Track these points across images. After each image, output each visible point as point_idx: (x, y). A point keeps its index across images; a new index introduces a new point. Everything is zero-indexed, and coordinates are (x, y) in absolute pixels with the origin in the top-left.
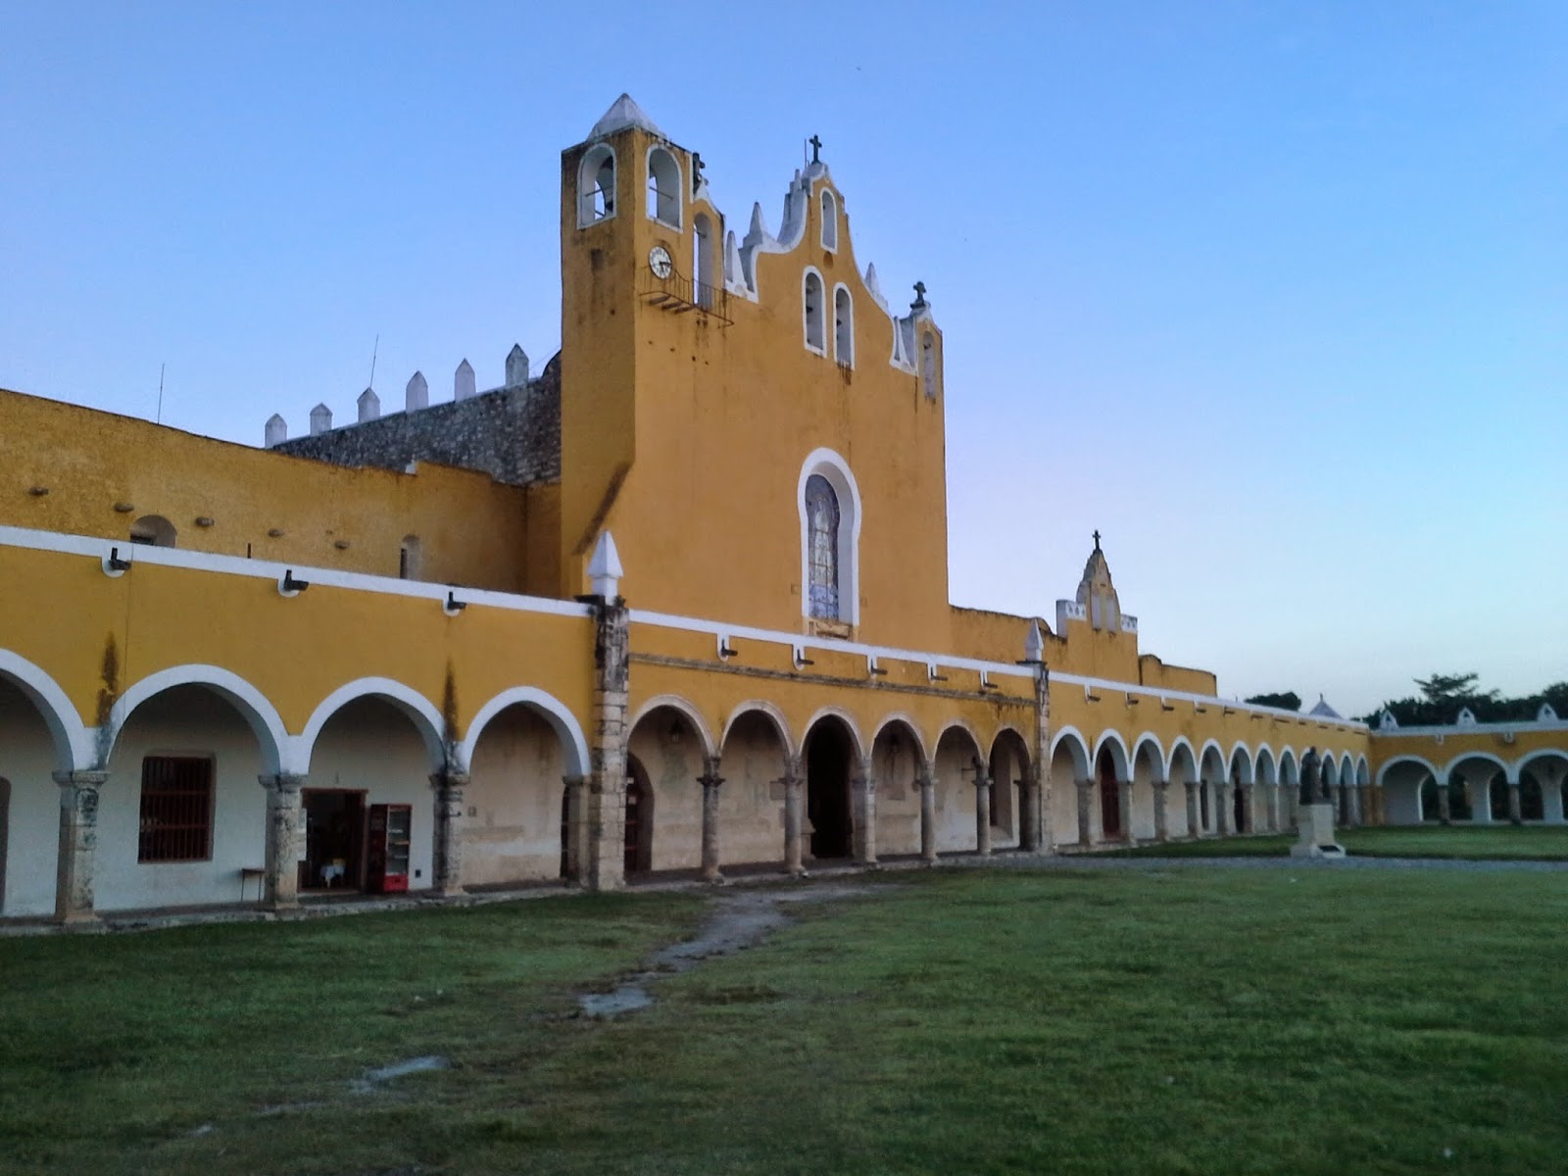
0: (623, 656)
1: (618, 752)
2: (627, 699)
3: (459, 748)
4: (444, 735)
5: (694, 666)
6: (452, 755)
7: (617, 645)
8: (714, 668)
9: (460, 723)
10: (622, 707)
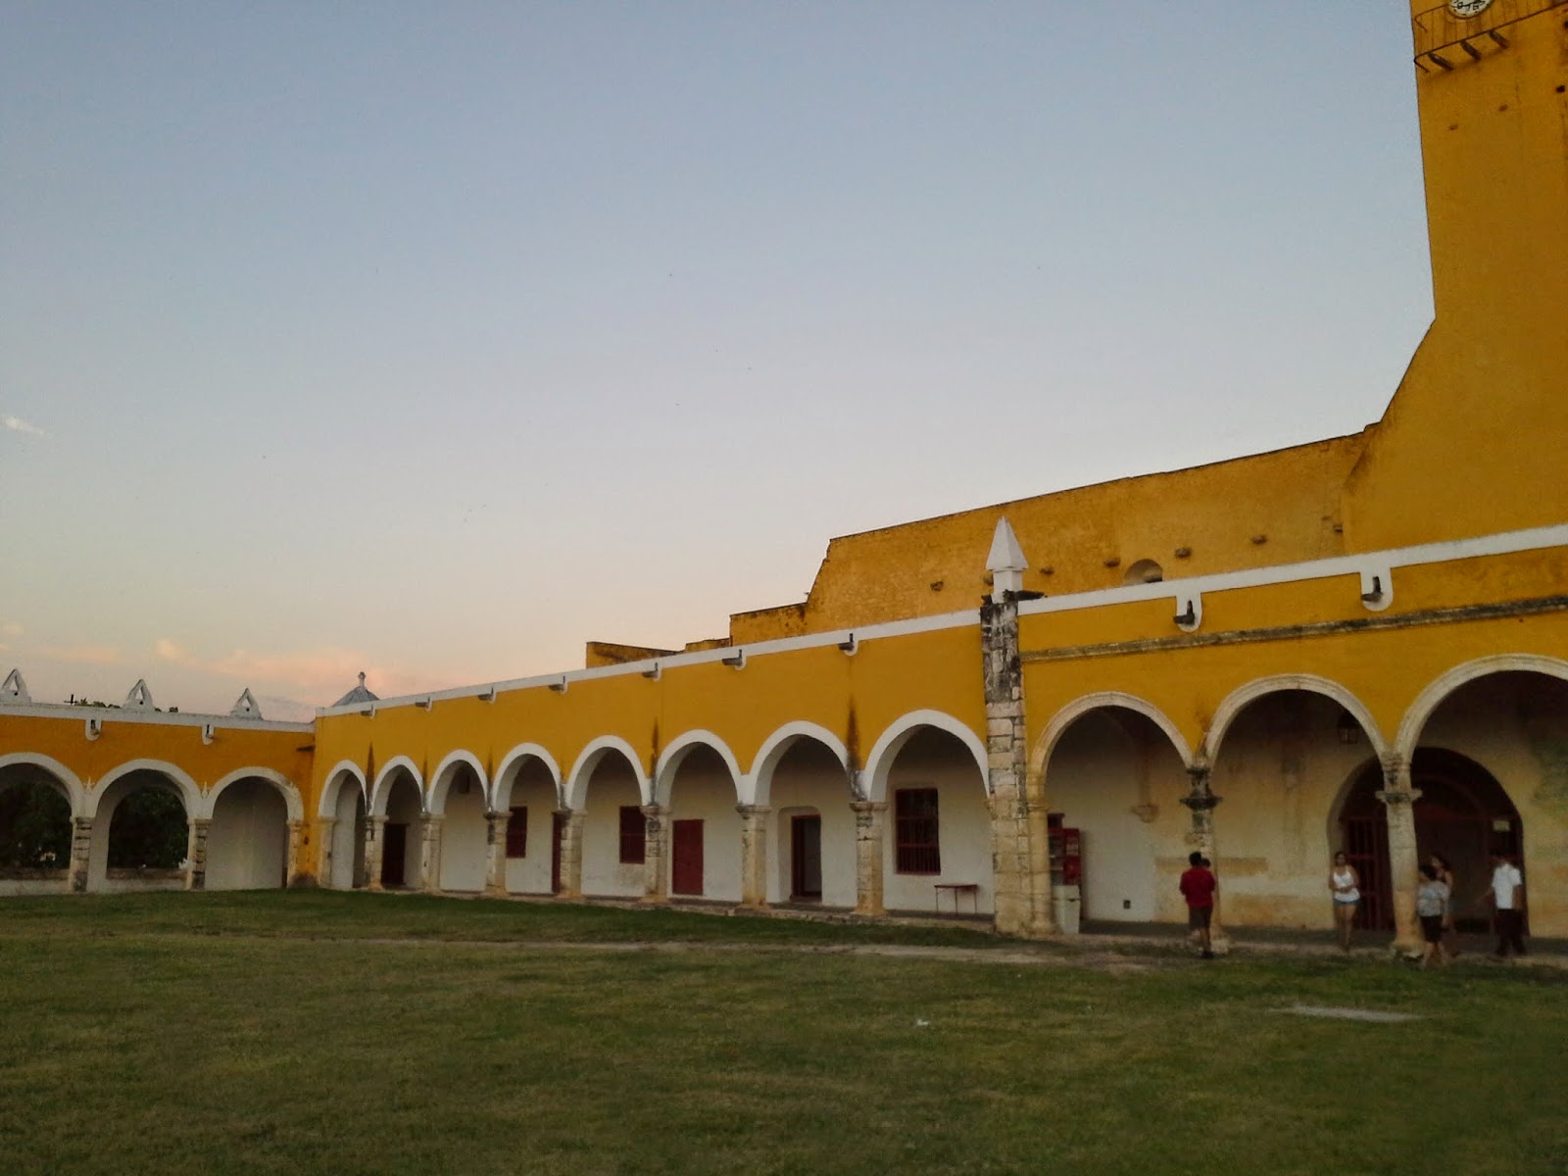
0: (1009, 659)
1: (1010, 771)
2: (1019, 708)
3: (860, 776)
4: (848, 765)
5: (1134, 649)
6: (855, 783)
7: (999, 648)
8: (1168, 645)
9: (862, 753)
10: (1013, 718)
